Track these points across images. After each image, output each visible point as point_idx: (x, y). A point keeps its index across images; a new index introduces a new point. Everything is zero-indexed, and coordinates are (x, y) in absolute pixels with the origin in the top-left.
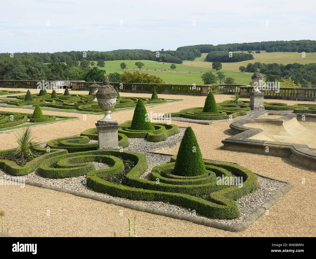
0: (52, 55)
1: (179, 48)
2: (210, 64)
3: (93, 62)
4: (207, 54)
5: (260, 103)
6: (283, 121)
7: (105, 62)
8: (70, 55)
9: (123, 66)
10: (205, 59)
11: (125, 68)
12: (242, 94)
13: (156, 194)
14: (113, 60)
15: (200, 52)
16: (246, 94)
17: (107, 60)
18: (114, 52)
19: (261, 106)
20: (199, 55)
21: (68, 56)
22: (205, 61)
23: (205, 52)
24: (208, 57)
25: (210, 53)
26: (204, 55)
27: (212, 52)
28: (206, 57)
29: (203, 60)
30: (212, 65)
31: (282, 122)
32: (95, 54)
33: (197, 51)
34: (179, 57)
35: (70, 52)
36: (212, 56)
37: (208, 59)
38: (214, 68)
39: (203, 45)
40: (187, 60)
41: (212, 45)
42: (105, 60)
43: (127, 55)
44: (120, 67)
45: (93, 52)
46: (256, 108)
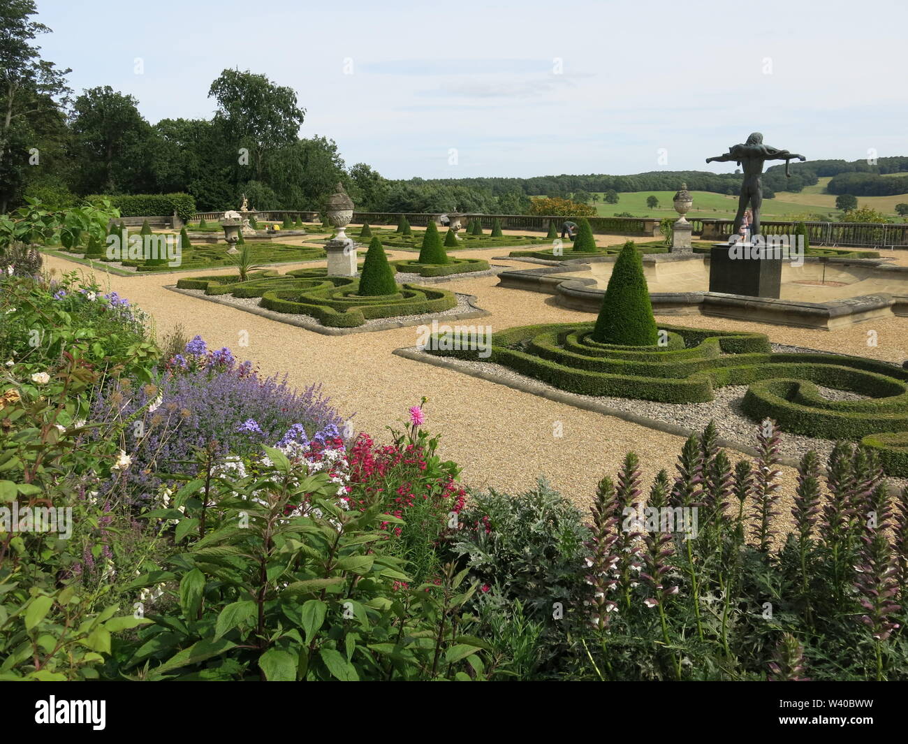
0: (526, 181)
1: (773, 167)
2: (832, 199)
3: (596, 195)
4: (829, 179)
5: (685, 241)
6: (657, 261)
7: (619, 195)
8: (557, 182)
9: (652, 202)
10: (824, 189)
11: (655, 205)
12: (706, 233)
13: (301, 307)
14: (635, 190)
15: (815, 175)
16: (711, 233)
17: (625, 191)
18: (641, 176)
19: (687, 246)
20: (812, 182)
21: (553, 184)
22: (824, 193)
23: (826, 175)
24: (831, 185)
25: (837, 178)
26: (824, 182)
27: (842, 176)
28: (826, 186)
29: (820, 191)
30: (837, 201)
31: (655, 262)
32: (603, 179)
33: (808, 173)
34: (769, 186)
35: (558, 177)
36: (840, 183)
37: (830, 190)
38: (839, 207)
39: (823, 161)
40: (785, 190)
41: (843, 161)
42: (620, 192)
43: (664, 183)
44: (647, 205)
45: (600, 176)
46: (676, 250)
